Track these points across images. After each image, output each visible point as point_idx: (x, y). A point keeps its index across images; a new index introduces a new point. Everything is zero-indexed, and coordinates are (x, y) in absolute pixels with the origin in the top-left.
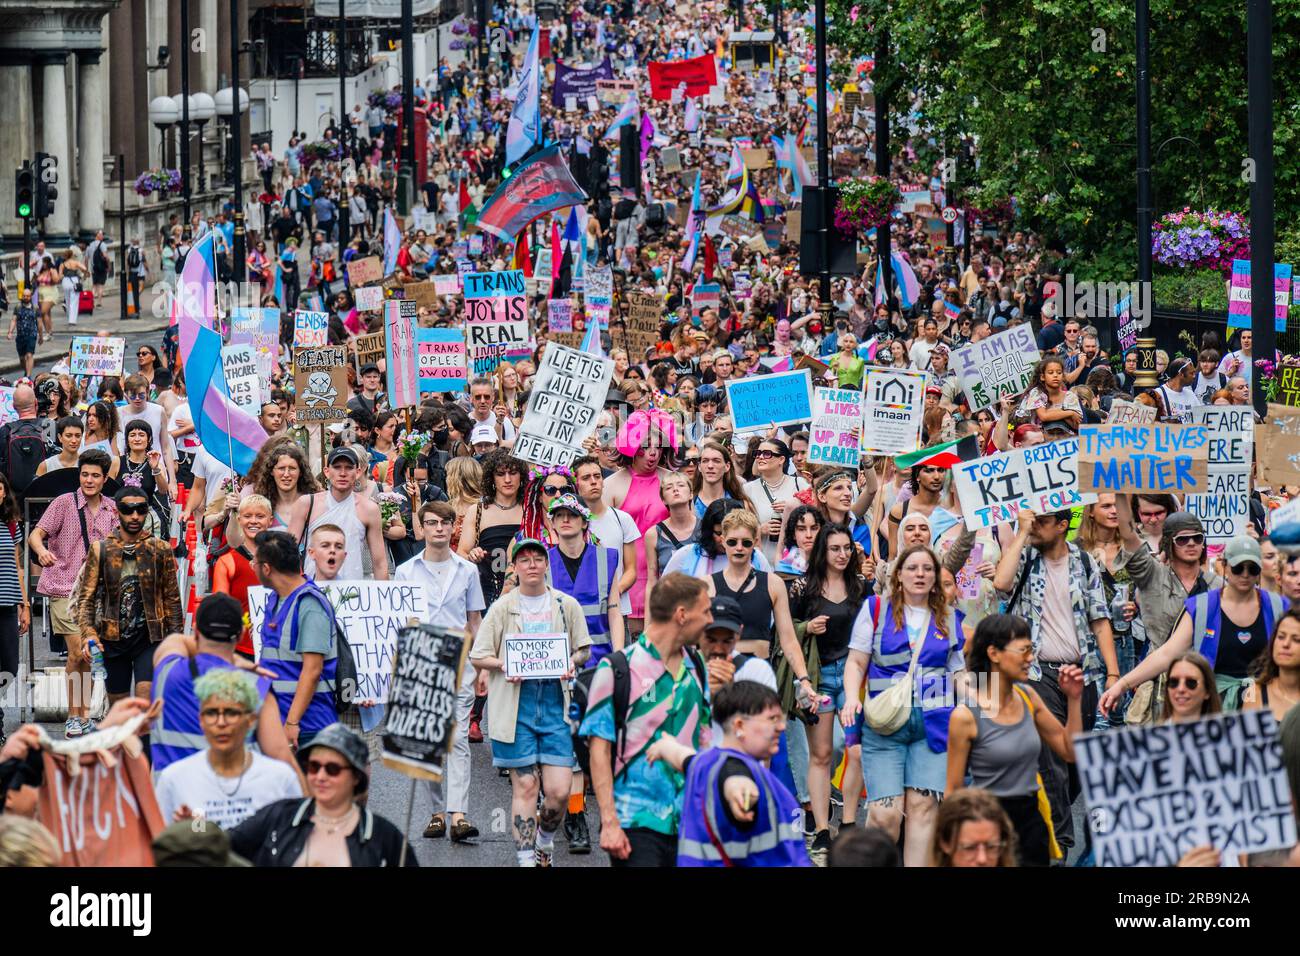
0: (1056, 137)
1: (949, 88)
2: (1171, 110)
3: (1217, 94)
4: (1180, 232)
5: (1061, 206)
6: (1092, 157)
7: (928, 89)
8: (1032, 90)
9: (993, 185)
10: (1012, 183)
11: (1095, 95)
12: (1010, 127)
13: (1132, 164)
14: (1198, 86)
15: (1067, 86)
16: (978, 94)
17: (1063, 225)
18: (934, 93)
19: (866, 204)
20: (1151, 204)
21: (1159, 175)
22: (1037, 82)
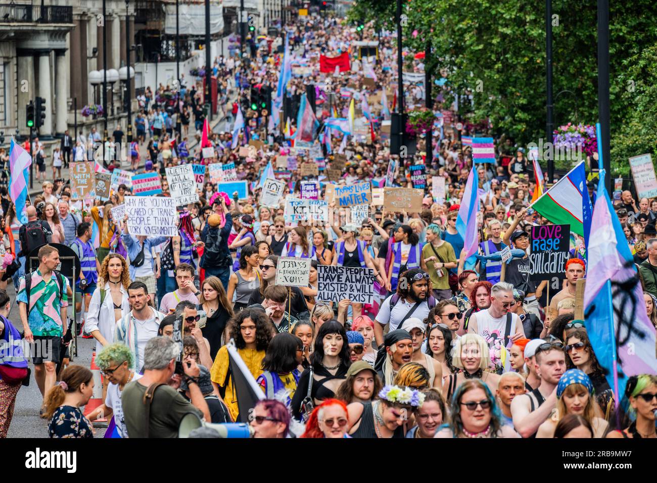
0: (509, 90)
1: (459, 68)
2: (562, 78)
3: (584, 71)
4: (566, 135)
5: (511, 122)
6: (525, 100)
7: (449, 68)
8: (498, 69)
9: (480, 113)
10: (488, 112)
11: (527, 71)
12: (488, 86)
13: (545, 103)
14: (575, 67)
15: (514, 67)
16: (473, 71)
17: (512, 131)
18: (452, 70)
19: (420, 121)
20: (553, 122)
21: (557, 108)
22: (500, 65)
